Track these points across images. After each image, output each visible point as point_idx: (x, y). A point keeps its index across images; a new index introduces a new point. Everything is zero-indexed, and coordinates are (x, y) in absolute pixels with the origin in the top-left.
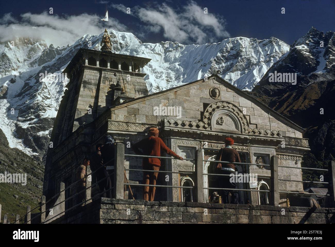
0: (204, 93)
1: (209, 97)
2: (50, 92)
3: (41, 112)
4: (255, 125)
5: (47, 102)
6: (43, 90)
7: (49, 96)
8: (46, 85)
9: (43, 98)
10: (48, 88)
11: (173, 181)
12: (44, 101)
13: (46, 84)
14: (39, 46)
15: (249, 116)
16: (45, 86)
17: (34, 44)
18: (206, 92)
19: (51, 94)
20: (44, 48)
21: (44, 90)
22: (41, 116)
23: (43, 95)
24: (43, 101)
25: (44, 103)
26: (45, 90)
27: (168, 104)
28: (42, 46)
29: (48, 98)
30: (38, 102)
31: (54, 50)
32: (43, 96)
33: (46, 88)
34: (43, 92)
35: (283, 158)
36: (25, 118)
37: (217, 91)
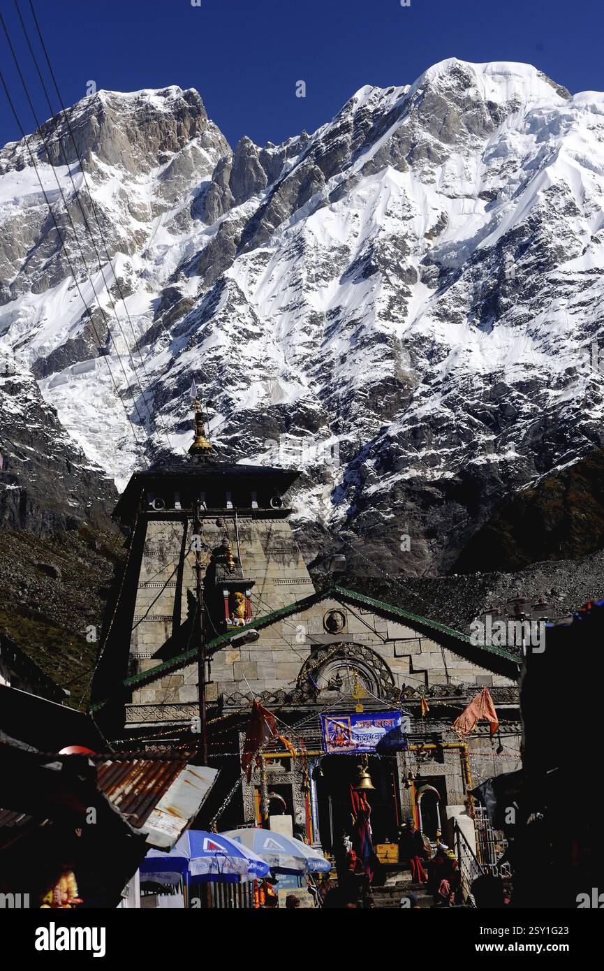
0: (313, 624)
1: (322, 631)
2: (255, 311)
3: (230, 387)
4: (423, 673)
5: (251, 350)
6: (232, 310)
7: (256, 330)
8: (239, 291)
9: (233, 336)
10: (247, 297)
11: (244, 805)
12: (239, 347)
13: (242, 287)
14: (202, 151)
15: (410, 656)
16: (237, 295)
17: (182, 146)
18: (316, 622)
19: (259, 318)
20: (220, 157)
21: (236, 307)
22: (233, 404)
23: (236, 328)
24: (234, 349)
25: (240, 354)
26: (241, 309)
27: (239, 657)
28: (212, 150)
29: (251, 336)
30: (218, 353)
31: (253, 159)
32: (235, 332)
33: (242, 300)
34: (234, 314)
35: (486, 729)
36: (178, 415)
37: (339, 617)
